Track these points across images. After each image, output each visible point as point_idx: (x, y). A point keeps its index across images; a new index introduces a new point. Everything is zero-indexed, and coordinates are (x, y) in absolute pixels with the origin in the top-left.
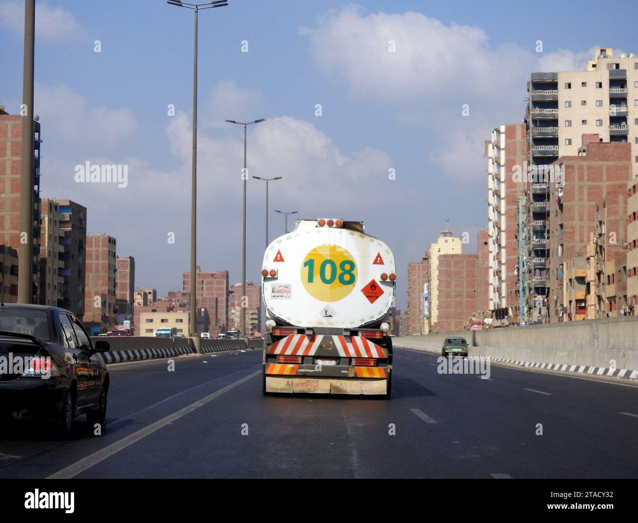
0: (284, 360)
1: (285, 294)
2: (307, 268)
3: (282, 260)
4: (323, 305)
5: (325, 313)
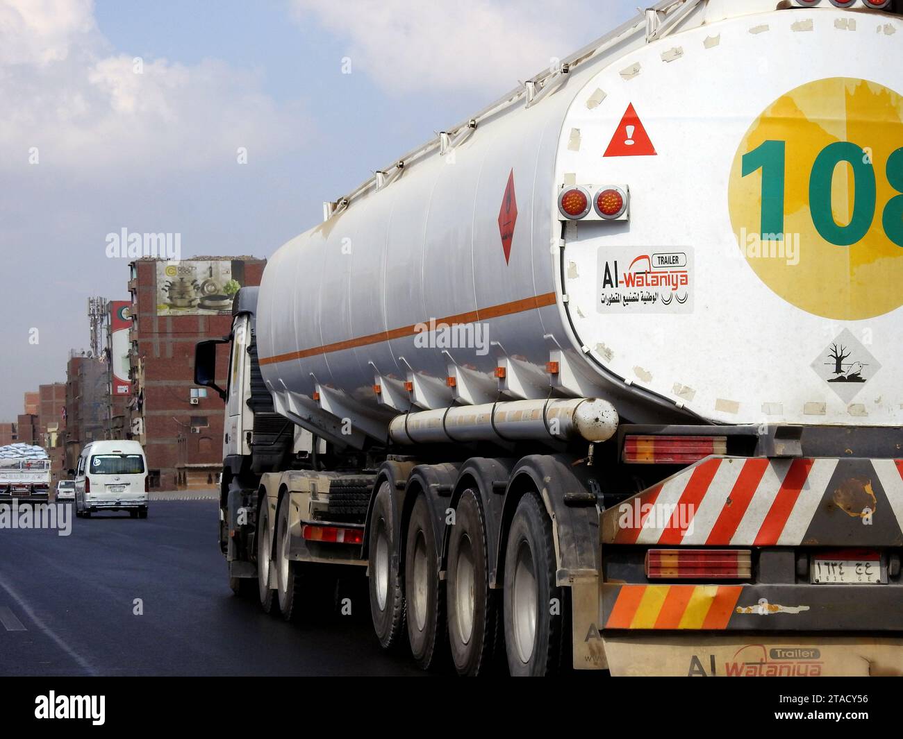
0: (681, 567)
1: (664, 291)
2: (756, 176)
3: (643, 146)
4: (828, 331)
5: (834, 368)
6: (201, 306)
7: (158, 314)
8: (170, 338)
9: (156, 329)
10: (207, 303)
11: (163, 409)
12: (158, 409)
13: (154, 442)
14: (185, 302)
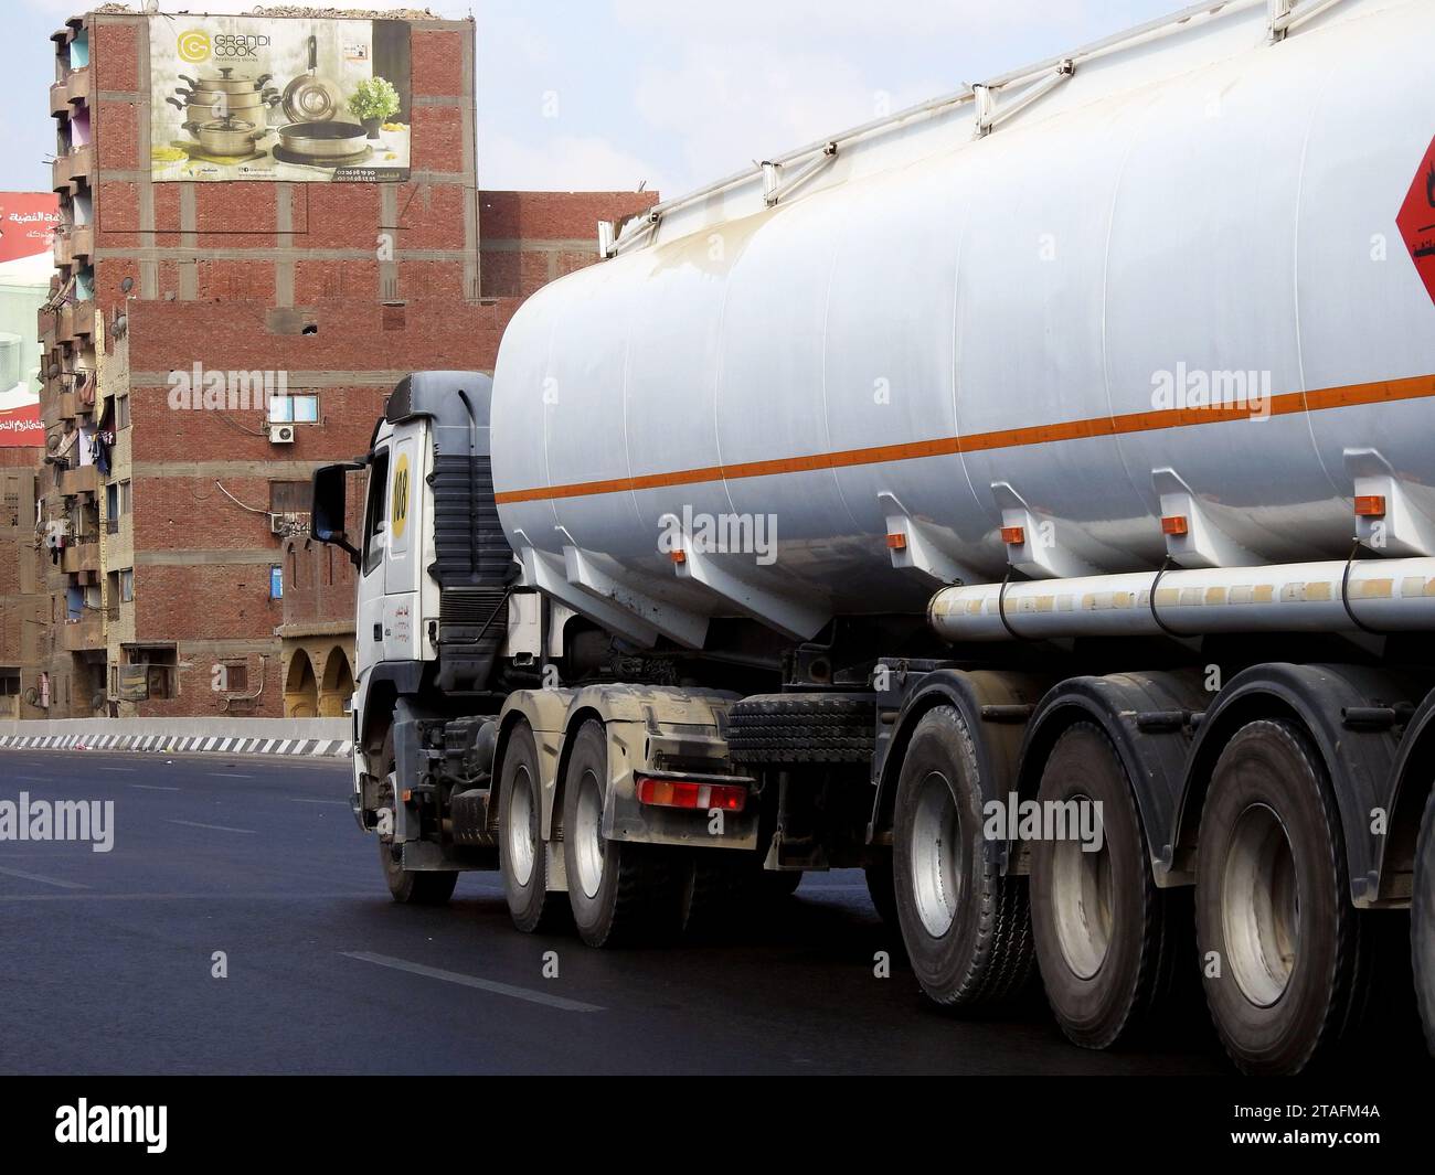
6: (284, 154)
7: (156, 176)
8: (188, 248)
9: (148, 220)
10: (303, 144)
11: (186, 458)
12: (170, 457)
13: (161, 559)
14: (236, 142)
